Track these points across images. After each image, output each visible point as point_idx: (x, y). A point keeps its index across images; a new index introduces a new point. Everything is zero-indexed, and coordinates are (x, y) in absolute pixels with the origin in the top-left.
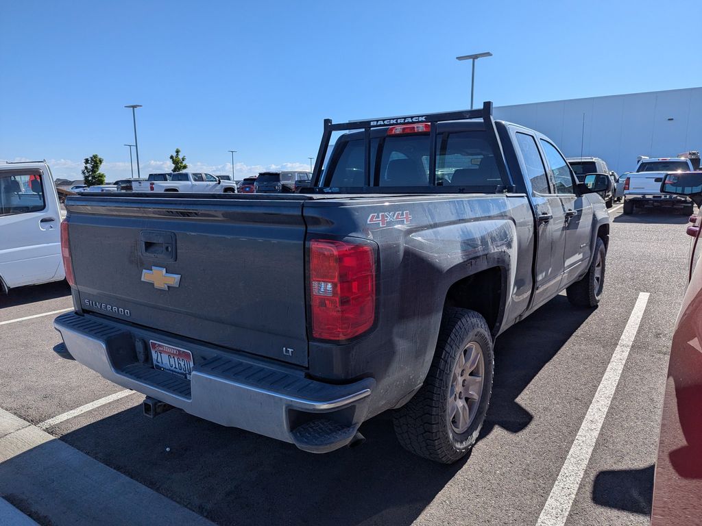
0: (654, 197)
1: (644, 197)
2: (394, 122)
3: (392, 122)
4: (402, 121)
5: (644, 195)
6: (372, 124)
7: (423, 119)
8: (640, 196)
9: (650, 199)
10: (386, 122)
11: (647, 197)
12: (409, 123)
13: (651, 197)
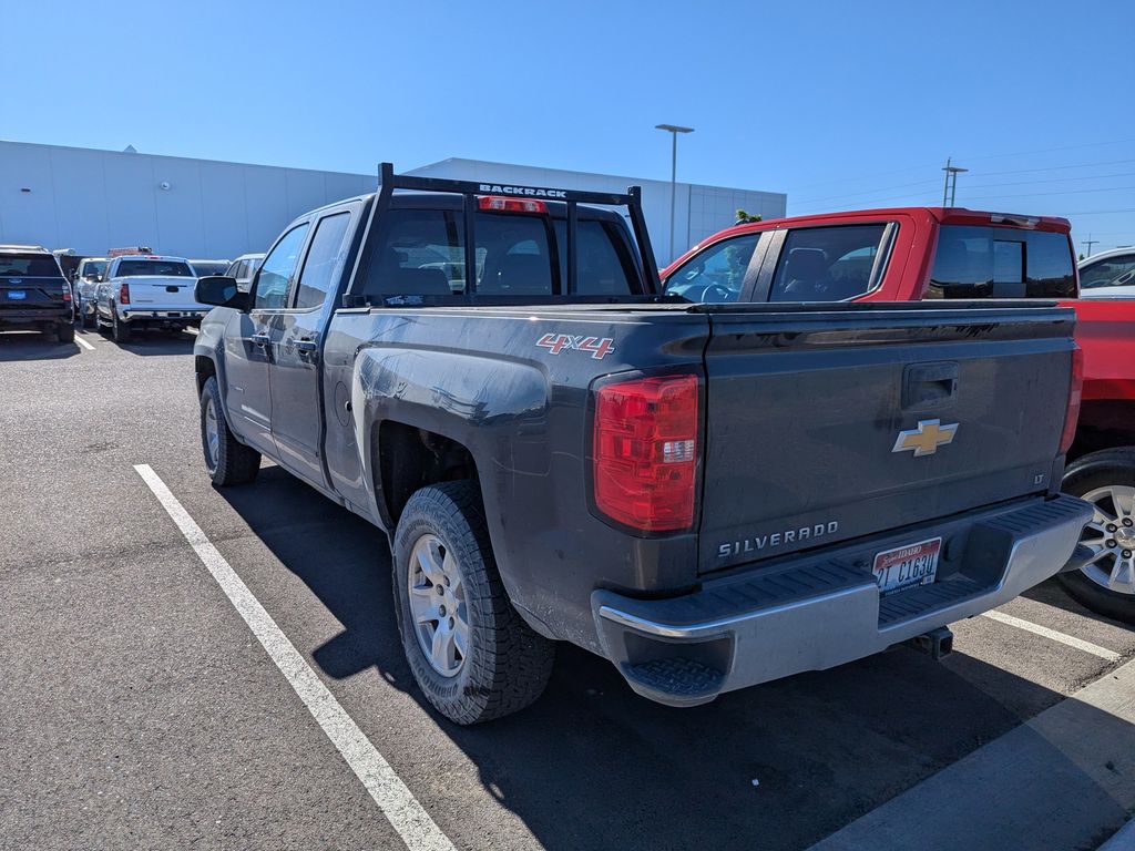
0: (169, 314)
1: (155, 315)
2: (520, 191)
3: (516, 191)
4: (532, 192)
5: (155, 311)
6: (482, 188)
7: (562, 195)
8: (150, 314)
9: (163, 319)
10: (506, 190)
11: (160, 314)
12: (518, 196)
13: (164, 314)
